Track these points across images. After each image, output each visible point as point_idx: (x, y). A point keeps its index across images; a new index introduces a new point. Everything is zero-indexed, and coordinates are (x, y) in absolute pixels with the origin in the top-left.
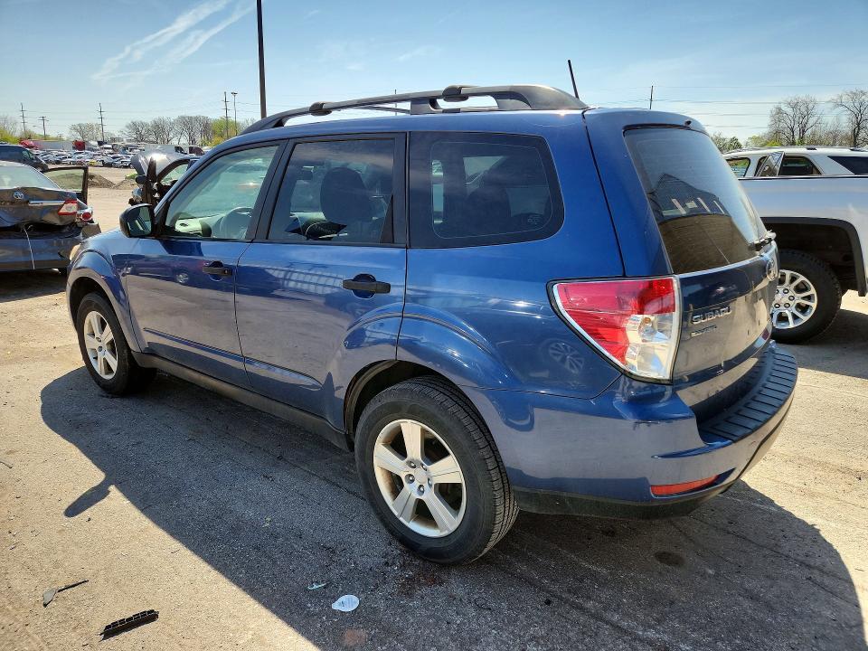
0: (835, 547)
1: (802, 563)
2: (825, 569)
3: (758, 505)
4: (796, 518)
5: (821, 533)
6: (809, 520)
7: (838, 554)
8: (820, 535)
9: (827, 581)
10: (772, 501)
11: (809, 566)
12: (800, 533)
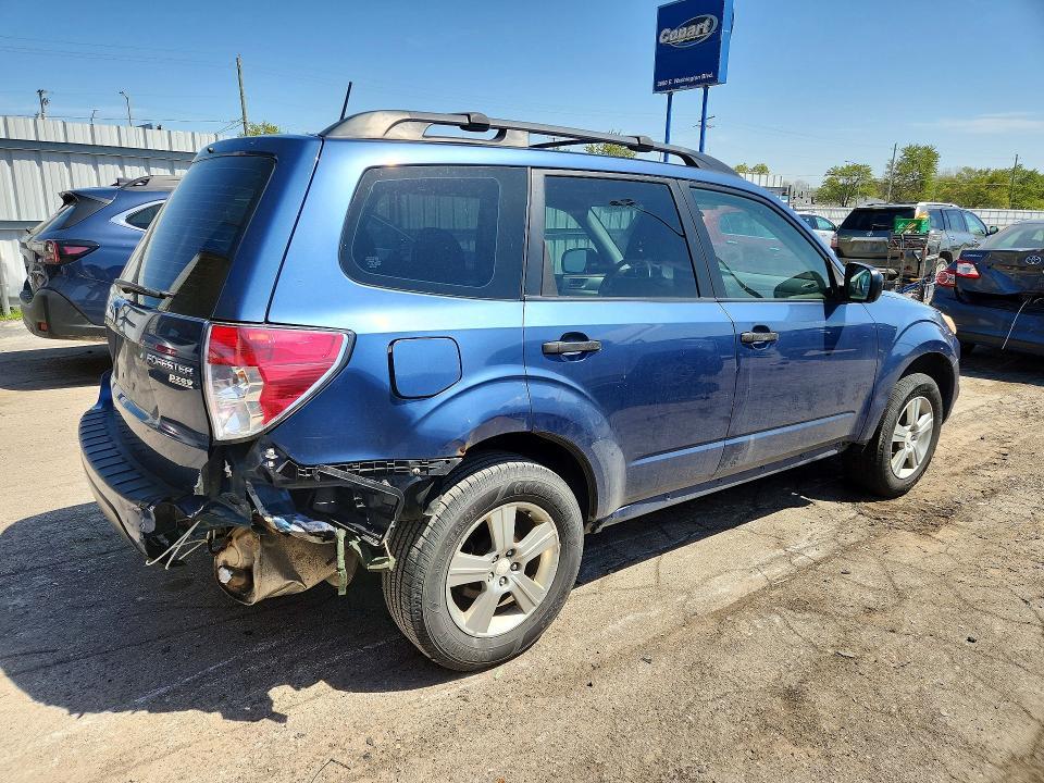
0: (42, 704)
1: (68, 660)
2: (43, 670)
3: (162, 690)
4: (107, 709)
5: (65, 711)
6: (90, 719)
7: (36, 698)
8: (67, 706)
9: (36, 661)
10: (150, 711)
11: (60, 662)
12: (90, 692)
